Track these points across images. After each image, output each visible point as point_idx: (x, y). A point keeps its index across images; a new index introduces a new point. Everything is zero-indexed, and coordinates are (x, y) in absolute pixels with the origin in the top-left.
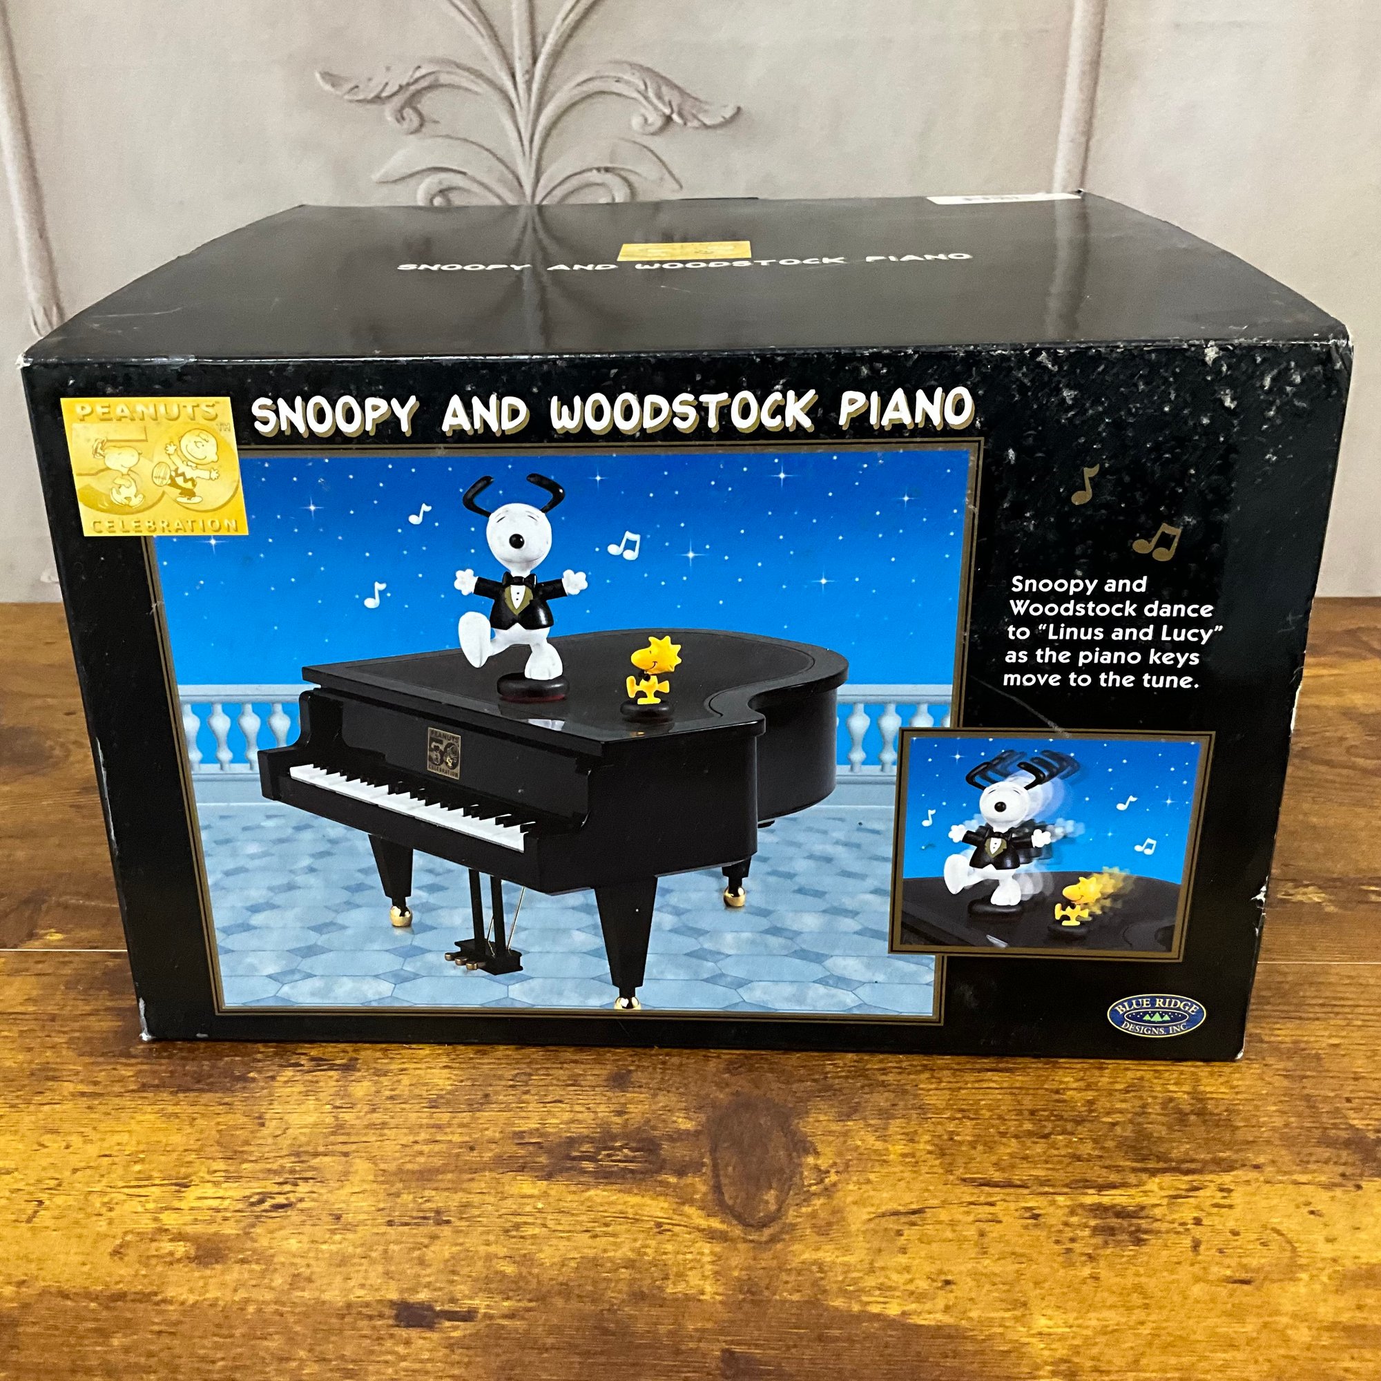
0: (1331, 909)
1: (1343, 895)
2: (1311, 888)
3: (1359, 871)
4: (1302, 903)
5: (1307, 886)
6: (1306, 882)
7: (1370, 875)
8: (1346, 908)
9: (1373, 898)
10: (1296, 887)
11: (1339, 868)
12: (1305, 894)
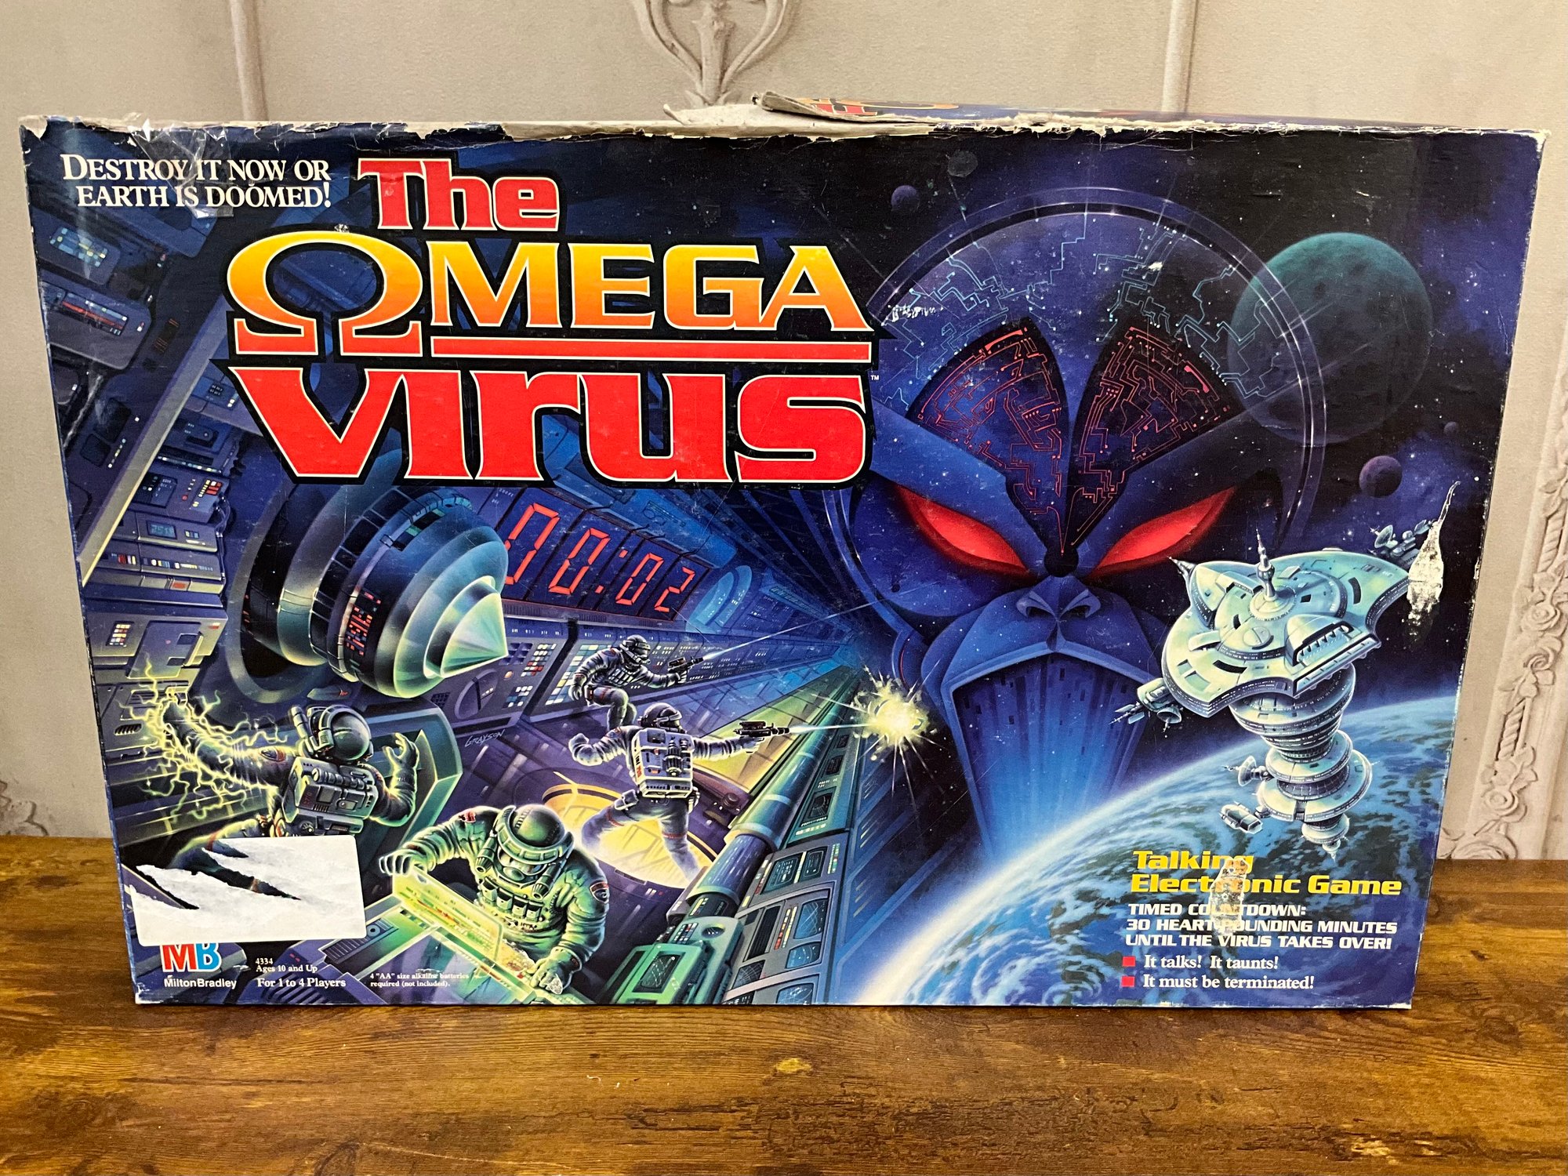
0: (1393, 1162)
1: (1402, 1149)
2: (1377, 1143)
3: (1412, 1125)
4: (1370, 1156)
5: (1373, 1140)
6: (1373, 1137)
7: (1423, 1130)
8: (1403, 1161)
9: (1425, 1151)
10: (1366, 1141)
11: (1397, 1123)
12: (1372, 1148)
